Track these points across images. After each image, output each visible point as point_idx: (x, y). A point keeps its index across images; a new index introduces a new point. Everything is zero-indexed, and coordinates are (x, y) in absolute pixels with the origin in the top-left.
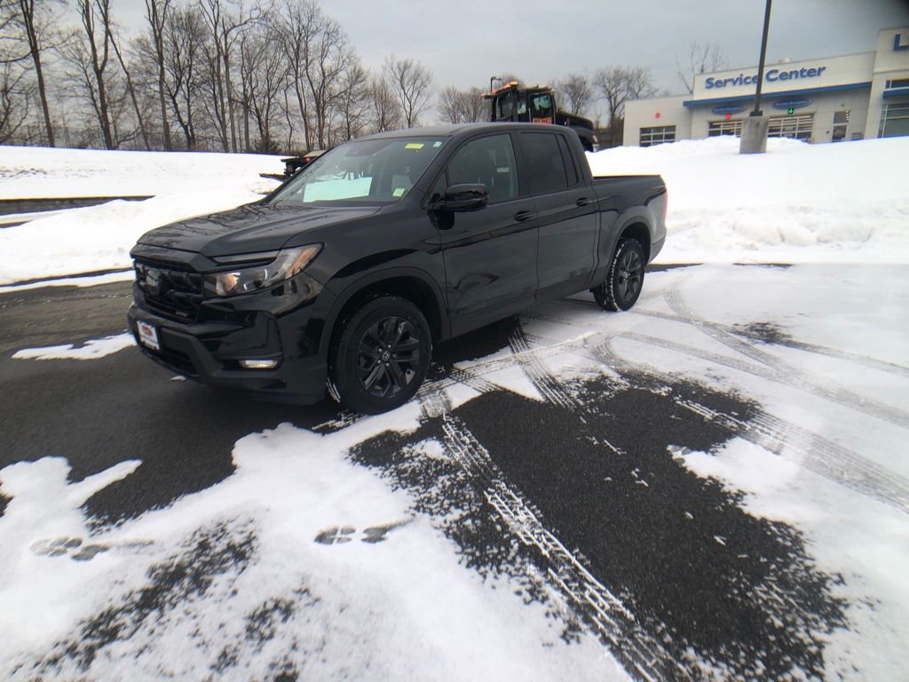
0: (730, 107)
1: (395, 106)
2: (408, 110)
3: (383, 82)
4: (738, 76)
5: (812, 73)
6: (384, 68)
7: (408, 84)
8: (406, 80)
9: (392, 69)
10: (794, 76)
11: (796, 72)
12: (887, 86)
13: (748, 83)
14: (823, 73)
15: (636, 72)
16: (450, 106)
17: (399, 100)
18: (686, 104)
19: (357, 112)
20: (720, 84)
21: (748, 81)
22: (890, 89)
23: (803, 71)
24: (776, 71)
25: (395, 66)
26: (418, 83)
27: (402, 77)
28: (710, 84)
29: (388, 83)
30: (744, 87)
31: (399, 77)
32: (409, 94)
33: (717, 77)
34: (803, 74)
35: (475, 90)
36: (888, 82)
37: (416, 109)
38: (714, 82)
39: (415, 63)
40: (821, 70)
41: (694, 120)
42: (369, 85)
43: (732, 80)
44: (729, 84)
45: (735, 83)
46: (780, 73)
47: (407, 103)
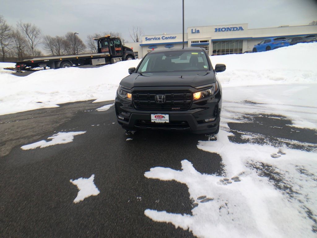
0: (153, 46)
1: (25, 41)
2: (31, 43)
3: (18, 32)
4: (154, 37)
5: (174, 38)
6: (18, 26)
7: (30, 33)
8: (29, 31)
9: (21, 27)
10: (169, 38)
11: (169, 37)
12: (192, 43)
13: (157, 40)
14: (176, 38)
15: (117, 34)
16: (48, 42)
17: (26, 39)
18: (140, 45)
19: (7, 43)
20: (149, 39)
21: (157, 39)
22: (192, 44)
23: (171, 37)
24: (164, 37)
25: (22, 25)
26: (35, 33)
27: (27, 30)
28: (147, 39)
29: (20, 32)
30: (156, 40)
31: (25, 29)
32: (31, 37)
33: (148, 37)
34: (171, 38)
35: (58, 37)
36: (192, 42)
37: (35, 43)
38: (148, 38)
39: (32, 25)
40: (175, 37)
41: (143, 50)
42: (11, 32)
43: (153, 38)
44: (152, 39)
45: (153, 39)
46: (165, 37)
47: (30, 41)
